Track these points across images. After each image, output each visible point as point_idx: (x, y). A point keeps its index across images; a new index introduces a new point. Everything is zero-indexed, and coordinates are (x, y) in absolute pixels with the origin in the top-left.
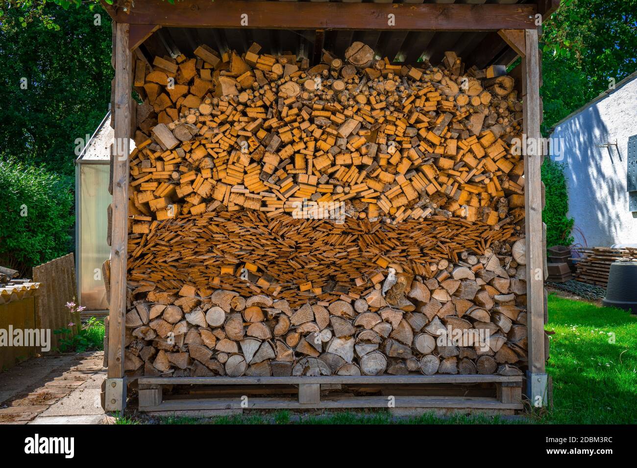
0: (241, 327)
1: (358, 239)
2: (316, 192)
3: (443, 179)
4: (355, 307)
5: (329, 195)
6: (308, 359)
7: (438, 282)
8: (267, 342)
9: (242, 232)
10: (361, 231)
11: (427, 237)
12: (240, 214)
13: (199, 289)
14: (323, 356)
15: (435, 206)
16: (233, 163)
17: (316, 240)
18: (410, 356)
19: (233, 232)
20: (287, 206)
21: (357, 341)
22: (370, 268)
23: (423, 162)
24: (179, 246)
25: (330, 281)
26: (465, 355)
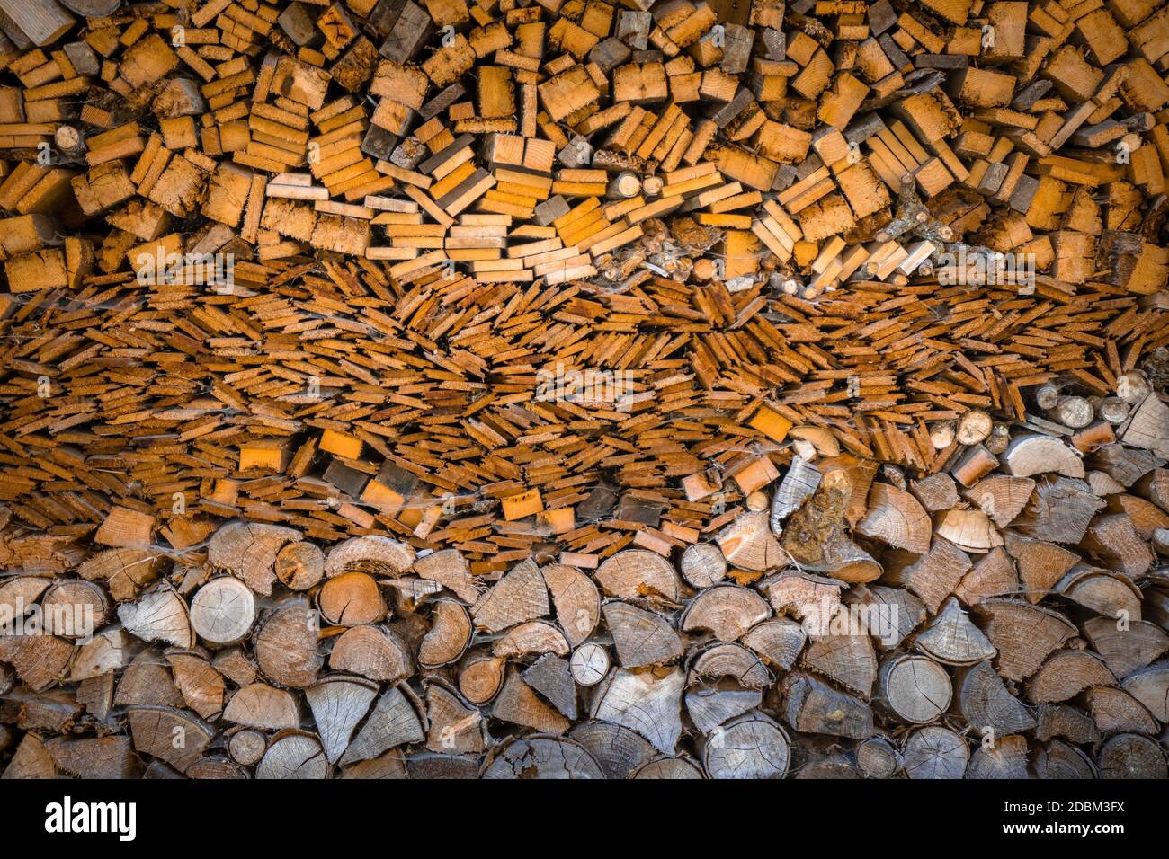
0: (310, 644)
1: (689, 347)
2: (551, 195)
3: (975, 141)
4: (685, 568)
5: (594, 203)
6: (533, 743)
7: (958, 484)
8: (395, 691)
9: (309, 330)
10: (700, 321)
11: (920, 337)
12: (301, 271)
13: (164, 522)
14: (582, 730)
15: (946, 233)
16: (271, 99)
17: (552, 352)
18: (866, 730)
19: (278, 330)
20: (458, 245)
21: (692, 680)
22: (733, 441)
23: (906, 87)
24: (92, 380)
25: (602, 486)
26: (1057, 731)
